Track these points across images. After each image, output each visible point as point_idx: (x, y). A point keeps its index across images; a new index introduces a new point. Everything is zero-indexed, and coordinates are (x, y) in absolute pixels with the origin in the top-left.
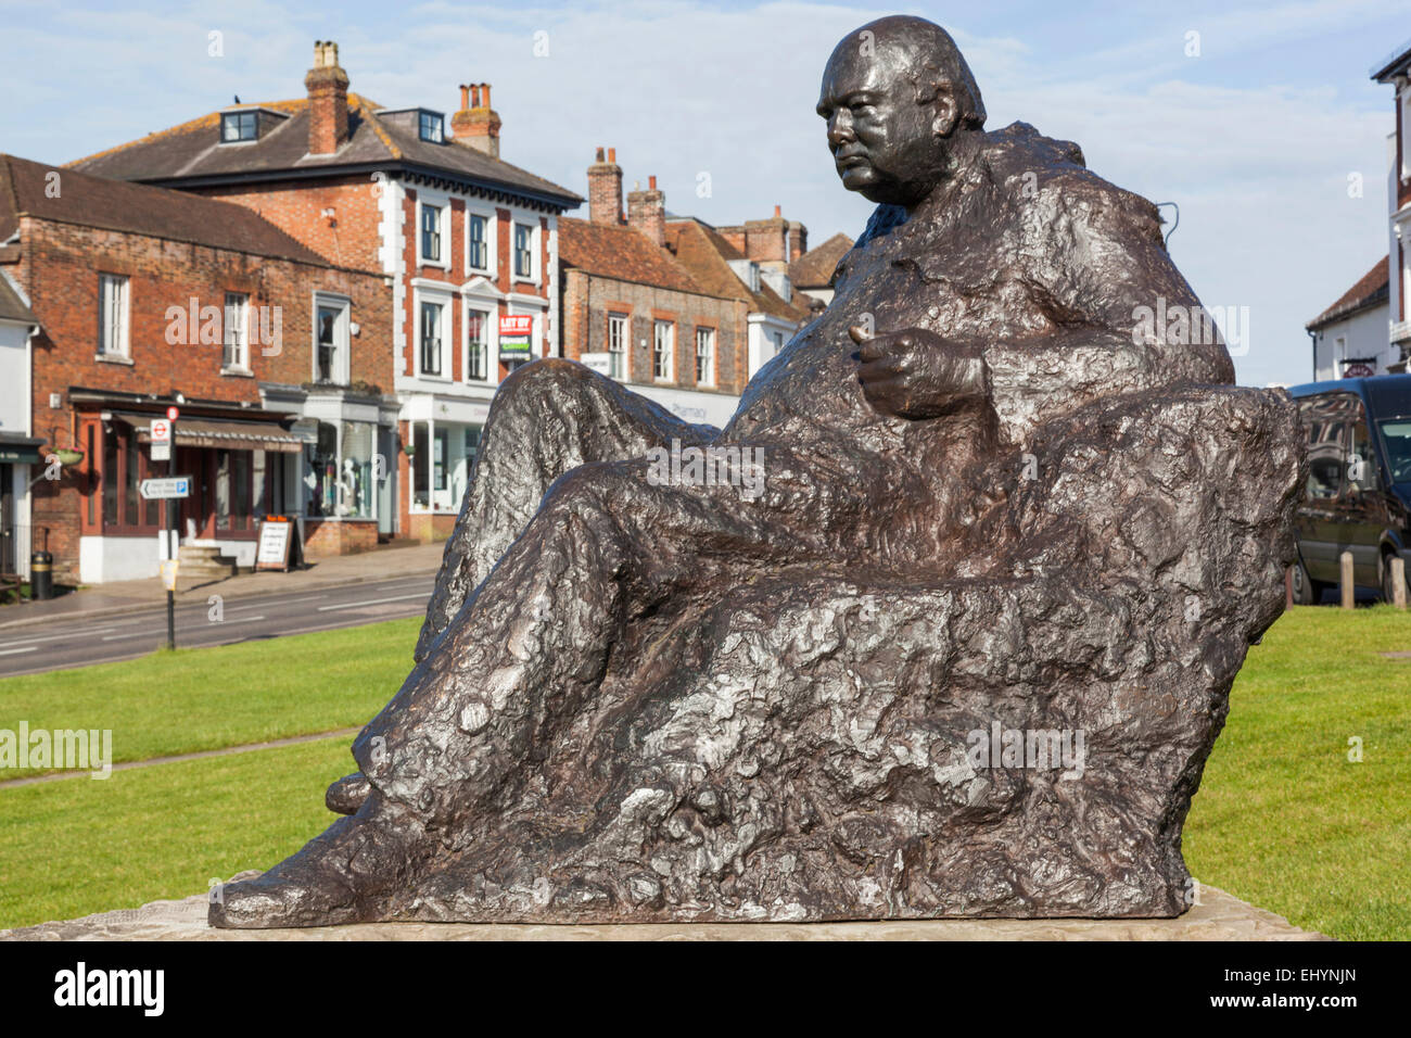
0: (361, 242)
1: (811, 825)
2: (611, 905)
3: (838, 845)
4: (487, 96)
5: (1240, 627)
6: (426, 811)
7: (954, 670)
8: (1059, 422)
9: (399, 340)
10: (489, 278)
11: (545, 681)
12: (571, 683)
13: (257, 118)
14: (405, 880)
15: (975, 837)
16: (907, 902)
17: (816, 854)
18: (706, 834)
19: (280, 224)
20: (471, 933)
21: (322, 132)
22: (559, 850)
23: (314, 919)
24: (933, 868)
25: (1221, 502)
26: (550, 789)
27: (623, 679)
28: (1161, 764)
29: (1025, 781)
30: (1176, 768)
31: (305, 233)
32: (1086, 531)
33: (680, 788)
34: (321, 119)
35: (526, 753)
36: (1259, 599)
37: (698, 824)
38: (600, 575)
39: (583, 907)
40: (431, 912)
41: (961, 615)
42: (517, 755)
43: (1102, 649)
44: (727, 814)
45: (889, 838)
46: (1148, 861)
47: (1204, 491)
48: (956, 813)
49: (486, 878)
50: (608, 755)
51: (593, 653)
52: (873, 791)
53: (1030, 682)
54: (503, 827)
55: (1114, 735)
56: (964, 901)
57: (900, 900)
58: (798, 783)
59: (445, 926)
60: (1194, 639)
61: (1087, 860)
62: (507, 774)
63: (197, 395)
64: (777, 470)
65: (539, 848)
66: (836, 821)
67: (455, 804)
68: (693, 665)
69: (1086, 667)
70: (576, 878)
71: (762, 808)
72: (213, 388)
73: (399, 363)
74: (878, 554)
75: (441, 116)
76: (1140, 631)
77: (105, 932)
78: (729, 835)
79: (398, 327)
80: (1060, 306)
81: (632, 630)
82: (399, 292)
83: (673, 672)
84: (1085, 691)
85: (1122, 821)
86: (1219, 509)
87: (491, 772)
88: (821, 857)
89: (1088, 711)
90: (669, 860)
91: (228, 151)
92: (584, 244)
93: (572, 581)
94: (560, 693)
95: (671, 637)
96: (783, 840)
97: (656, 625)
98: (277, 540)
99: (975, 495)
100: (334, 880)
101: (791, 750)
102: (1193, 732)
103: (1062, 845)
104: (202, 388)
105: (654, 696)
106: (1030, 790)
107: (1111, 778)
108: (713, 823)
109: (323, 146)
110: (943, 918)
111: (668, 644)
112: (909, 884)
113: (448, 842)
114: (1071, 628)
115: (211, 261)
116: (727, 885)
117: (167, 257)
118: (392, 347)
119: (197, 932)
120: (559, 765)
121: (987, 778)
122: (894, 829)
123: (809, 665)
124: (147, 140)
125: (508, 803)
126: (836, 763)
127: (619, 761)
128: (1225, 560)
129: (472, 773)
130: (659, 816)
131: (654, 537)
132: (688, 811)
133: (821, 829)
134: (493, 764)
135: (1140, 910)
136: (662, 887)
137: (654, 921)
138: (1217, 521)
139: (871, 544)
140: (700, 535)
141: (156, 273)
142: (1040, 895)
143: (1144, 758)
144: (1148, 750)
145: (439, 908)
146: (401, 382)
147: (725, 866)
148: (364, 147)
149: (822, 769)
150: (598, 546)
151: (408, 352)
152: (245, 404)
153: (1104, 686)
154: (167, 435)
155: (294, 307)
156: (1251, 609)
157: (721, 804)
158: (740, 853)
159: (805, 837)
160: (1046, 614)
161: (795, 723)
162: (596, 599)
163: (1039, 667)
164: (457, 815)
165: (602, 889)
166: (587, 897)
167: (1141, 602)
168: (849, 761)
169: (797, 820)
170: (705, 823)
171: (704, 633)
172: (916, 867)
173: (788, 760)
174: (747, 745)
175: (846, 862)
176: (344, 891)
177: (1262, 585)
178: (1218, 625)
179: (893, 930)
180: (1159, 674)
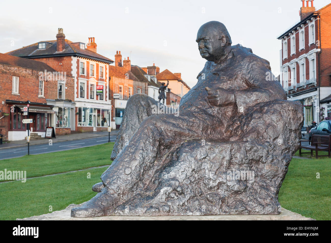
0: (68, 70)
1: (201, 194)
2: (159, 212)
3: (207, 199)
4: (94, 40)
5: (291, 152)
6: (118, 191)
7: (231, 161)
8: (251, 108)
9: (76, 90)
10: (94, 78)
11: (143, 163)
12: (148, 164)
13: (46, 44)
14: (113, 207)
15: (236, 197)
16: (222, 211)
17: (202, 201)
18: (179, 196)
19: (51, 66)
20: (129, 218)
21: (60, 47)
22: (147, 200)
23: (94, 215)
24: (227, 204)
25: (287, 125)
26: (144, 187)
27: (159, 163)
28: (275, 181)
29: (247, 185)
30: (278, 182)
31: (56, 68)
32: (258, 131)
33: (173, 187)
34: (59, 44)
35: (139, 179)
36: (295, 146)
37: (177, 194)
38: (155, 140)
39: (153, 213)
40: (119, 213)
41: (233, 149)
42: (137, 179)
43: (262, 157)
44: (183, 192)
45: (218, 197)
46: (273, 202)
47: (283, 123)
48: (232, 192)
49: (131, 206)
50: (157, 179)
51: (153, 157)
52: (214, 187)
53: (247, 163)
54: (134, 195)
55: (265, 175)
56: (234, 211)
57: (221, 211)
58: (198, 185)
59: (123, 217)
60: (282, 154)
61: (260, 202)
62: (135, 183)
63: (33, 102)
64: (191, 118)
65: (142, 200)
66: (206, 193)
67: (124, 190)
68: (175, 160)
69: (259, 160)
70: (151, 206)
71: (191, 191)
72: (37, 100)
73: (76, 95)
74: (212, 136)
75: (84, 44)
76: (270, 153)
77: (48, 218)
78: (184, 197)
79: (75, 88)
80: (250, 83)
81: (161, 152)
82: (76, 80)
83: (171, 161)
84: (259, 166)
85: (268, 193)
86: (286, 127)
87: (132, 183)
88: (203, 201)
89: (260, 170)
90: (171, 202)
91: (40, 50)
92: (114, 71)
93: (149, 142)
94: (146, 166)
95: (170, 154)
96: (195, 198)
97: (166, 151)
98: (50, 132)
99: (233, 123)
100: (99, 207)
101: (197, 178)
102: (282, 175)
103: (255, 199)
104: (34, 100)
105: (167, 166)
106: (248, 187)
107: (265, 184)
108: (181, 194)
109: (60, 50)
110: (230, 214)
111: (169, 155)
112: (222, 207)
113: (123, 198)
114: (256, 152)
115: (36, 73)
116: (183, 207)
117: (27, 73)
118: (74, 92)
119: (69, 218)
120: (146, 181)
121: (239, 184)
122: (219, 195)
123: (200, 160)
124: (22, 48)
125: (135, 190)
126: (207, 181)
127: (159, 181)
128: (288, 138)
129: (128, 183)
130: (169, 193)
131: (166, 132)
132: (175, 191)
133: (203, 195)
134: (132, 181)
135: (272, 213)
136: (170, 208)
137: (168, 215)
138: (286, 129)
139: (211, 134)
140: (175, 132)
141: (25, 76)
142: (251, 209)
143: (271, 180)
144: (272, 178)
145: (121, 213)
146: (76, 99)
147: (183, 203)
148: (68, 50)
149: (203, 182)
150: (154, 134)
151: (77, 93)
152: (43, 104)
153: (263, 165)
154: (27, 110)
155: (54, 83)
156: (293, 148)
157: (182, 190)
158: (186, 201)
159: (200, 197)
160: (251, 149)
161: (198, 172)
162: (154, 145)
163: (249, 160)
164: (124, 192)
165: (157, 208)
166: (154, 210)
167: (270, 146)
168: (209, 181)
169: (198, 193)
170: (179, 194)
171: (177, 153)
172: (224, 204)
173: (196, 180)
174: (187, 177)
175: (209, 202)
176: (101, 209)
177: (295, 143)
178: (286, 152)
179: (220, 217)
180: (274, 162)
